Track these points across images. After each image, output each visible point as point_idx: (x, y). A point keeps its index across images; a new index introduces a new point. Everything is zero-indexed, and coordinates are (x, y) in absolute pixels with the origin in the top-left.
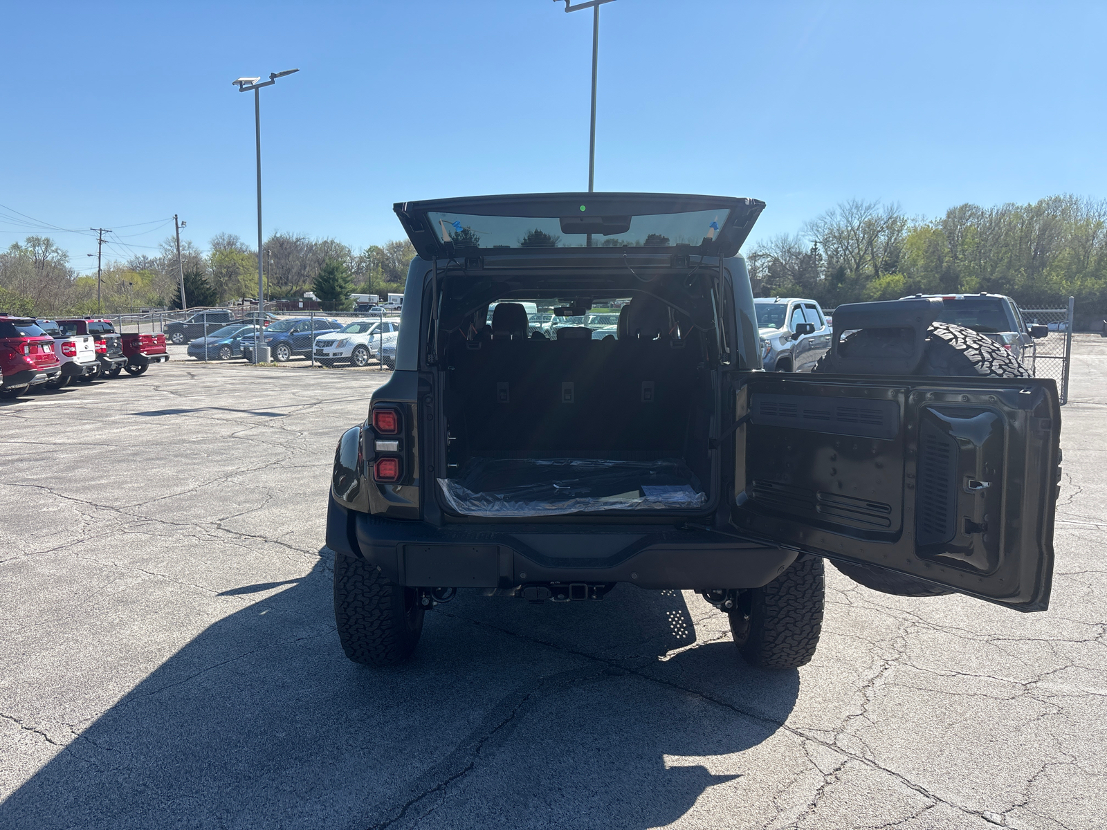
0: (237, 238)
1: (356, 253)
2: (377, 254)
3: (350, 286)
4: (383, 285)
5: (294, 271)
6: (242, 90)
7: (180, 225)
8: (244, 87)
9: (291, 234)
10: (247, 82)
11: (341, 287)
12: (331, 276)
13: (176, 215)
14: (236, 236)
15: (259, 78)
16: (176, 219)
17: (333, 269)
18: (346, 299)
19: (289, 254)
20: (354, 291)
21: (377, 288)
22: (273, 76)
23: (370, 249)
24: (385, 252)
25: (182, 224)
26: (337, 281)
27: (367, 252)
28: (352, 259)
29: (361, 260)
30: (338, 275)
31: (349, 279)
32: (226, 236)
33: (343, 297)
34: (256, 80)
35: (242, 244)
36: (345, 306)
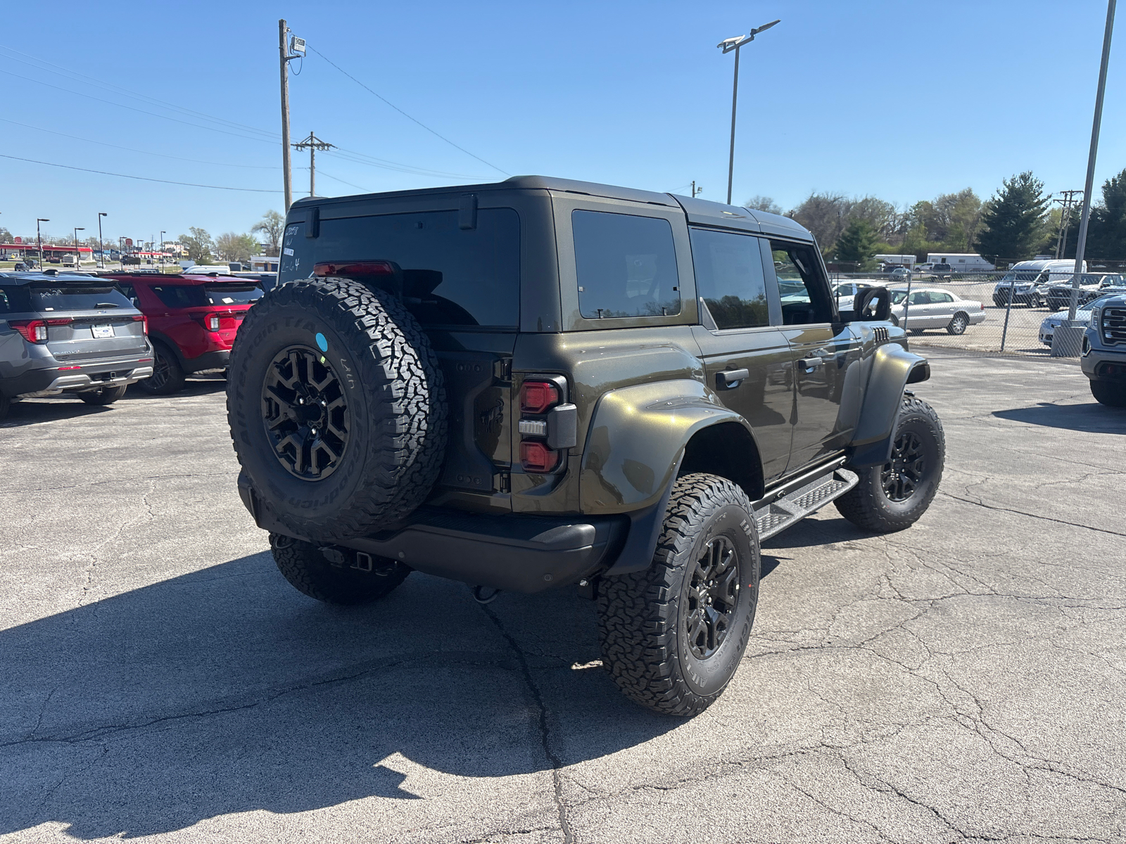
0: (771, 201)
1: (900, 211)
2: (925, 210)
3: (874, 247)
4: (924, 243)
5: (829, 232)
6: (725, 51)
7: (696, 191)
8: (727, 48)
9: (830, 194)
10: (730, 43)
11: (864, 248)
12: (855, 237)
13: (694, 182)
14: (770, 199)
15: (744, 36)
16: (694, 185)
17: (858, 229)
18: (869, 260)
19: (825, 214)
20: (880, 252)
21: (917, 248)
22: (754, 32)
23: (918, 205)
24: (935, 207)
25: (699, 190)
26: (861, 241)
27: (914, 208)
28: (895, 217)
29: (906, 217)
30: (862, 235)
31: (875, 238)
32: (761, 199)
33: (866, 258)
34: (739, 39)
35: (775, 207)
36: (866, 268)
